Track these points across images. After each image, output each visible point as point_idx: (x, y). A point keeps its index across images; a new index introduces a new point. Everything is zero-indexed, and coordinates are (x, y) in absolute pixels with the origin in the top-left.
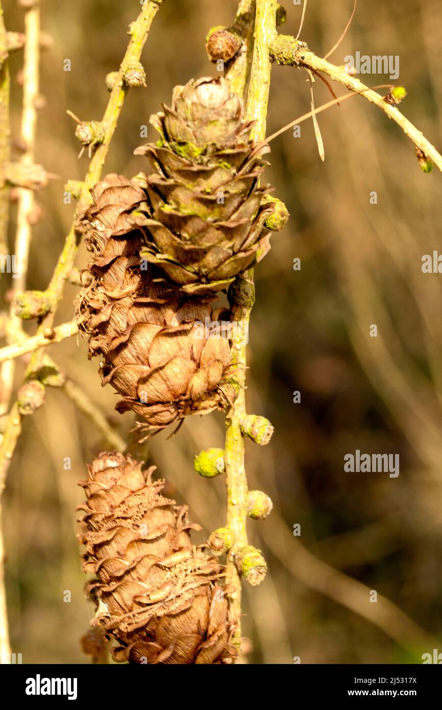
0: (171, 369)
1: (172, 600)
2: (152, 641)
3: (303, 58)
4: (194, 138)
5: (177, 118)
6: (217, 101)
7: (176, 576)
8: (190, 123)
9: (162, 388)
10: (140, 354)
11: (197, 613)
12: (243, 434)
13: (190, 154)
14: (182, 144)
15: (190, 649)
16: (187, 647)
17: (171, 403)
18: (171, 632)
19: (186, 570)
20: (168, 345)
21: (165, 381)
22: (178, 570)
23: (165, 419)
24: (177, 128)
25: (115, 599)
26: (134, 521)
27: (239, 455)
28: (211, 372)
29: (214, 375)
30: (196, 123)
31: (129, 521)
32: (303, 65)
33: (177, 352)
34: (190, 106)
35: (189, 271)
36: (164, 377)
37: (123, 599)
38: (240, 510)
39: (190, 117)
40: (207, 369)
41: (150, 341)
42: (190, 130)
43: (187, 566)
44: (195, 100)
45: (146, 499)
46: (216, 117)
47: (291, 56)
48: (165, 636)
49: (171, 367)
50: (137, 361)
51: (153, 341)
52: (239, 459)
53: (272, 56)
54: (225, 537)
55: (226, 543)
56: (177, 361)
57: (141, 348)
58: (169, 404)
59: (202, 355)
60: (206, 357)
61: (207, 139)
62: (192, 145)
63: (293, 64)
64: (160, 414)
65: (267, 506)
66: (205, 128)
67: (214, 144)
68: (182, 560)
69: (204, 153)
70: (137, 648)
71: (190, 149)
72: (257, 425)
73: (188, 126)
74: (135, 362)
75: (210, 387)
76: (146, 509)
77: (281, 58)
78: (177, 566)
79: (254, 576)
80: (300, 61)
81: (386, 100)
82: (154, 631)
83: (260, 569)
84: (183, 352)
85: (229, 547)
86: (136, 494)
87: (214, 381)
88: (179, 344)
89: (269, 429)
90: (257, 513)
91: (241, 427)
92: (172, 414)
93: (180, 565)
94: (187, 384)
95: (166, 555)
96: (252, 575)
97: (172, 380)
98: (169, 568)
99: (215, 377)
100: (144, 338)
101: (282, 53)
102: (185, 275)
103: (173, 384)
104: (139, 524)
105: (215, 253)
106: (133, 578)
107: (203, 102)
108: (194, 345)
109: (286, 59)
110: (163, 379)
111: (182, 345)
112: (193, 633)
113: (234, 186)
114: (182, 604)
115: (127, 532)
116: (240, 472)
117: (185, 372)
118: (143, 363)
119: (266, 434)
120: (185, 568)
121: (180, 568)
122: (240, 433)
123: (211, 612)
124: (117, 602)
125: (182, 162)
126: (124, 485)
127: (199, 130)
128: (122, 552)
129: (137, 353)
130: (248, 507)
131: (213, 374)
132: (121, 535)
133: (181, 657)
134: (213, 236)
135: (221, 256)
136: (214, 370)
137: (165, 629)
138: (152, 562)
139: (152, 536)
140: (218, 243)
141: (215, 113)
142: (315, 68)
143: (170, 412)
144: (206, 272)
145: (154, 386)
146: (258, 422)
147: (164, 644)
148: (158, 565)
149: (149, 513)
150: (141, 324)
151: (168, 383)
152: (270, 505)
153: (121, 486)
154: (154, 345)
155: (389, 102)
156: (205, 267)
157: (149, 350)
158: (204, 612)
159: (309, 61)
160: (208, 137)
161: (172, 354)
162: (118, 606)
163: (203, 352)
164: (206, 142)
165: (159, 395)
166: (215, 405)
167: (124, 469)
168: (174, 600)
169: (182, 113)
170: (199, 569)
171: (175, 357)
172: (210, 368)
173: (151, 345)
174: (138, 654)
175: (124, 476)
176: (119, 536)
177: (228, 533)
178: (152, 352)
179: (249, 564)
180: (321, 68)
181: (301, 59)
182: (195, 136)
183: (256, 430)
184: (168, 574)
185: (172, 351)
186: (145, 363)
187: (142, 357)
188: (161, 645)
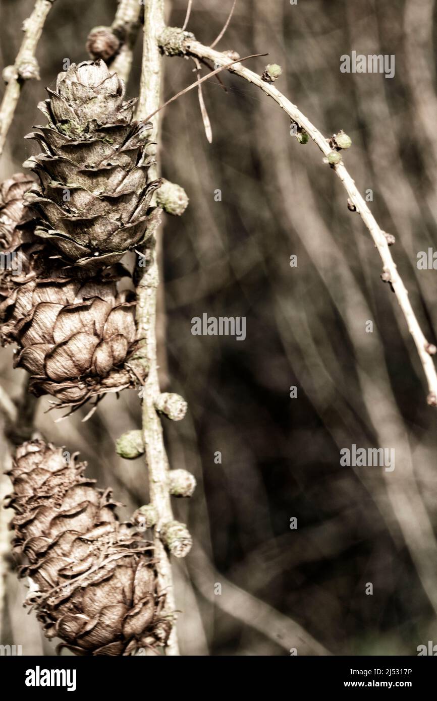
0: (75, 345)
1: (95, 571)
2: (80, 613)
3: (189, 47)
4: (76, 117)
5: (59, 99)
6: (96, 81)
7: (99, 549)
8: (72, 103)
9: (68, 364)
10: (46, 333)
11: (122, 583)
12: (158, 412)
13: (73, 131)
14: (64, 122)
15: (116, 617)
16: (114, 617)
17: (79, 378)
18: (97, 602)
19: (108, 543)
20: (71, 322)
21: (71, 357)
22: (100, 543)
23: (76, 395)
24: (61, 109)
25: (43, 577)
26: (56, 500)
27: (155, 433)
28: (115, 347)
29: (118, 350)
30: (77, 102)
31: (51, 500)
32: (189, 53)
33: (80, 329)
34: (70, 87)
35: (81, 245)
36: (69, 352)
37: (50, 575)
38: (161, 487)
39: (71, 97)
40: (110, 343)
41: (55, 320)
42: (72, 109)
43: (109, 539)
44: (75, 80)
45: (67, 479)
46: (95, 95)
47: (177, 46)
48: (91, 606)
49: (76, 343)
50: (44, 341)
51: (57, 319)
52: (156, 437)
53: (161, 47)
54: (148, 513)
55: (149, 518)
56: (81, 337)
57: (46, 328)
58: (76, 380)
59: (105, 330)
60: (108, 332)
61: (88, 117)
62: (75, 123)
63: (180, 54)
64: (69, 390)
65: (188, 483)
66: (85, 105)
67: (94, 120)
68: (104, 534)
69: (86, 130)
70: (66, 621)
71: (73, 126)
72: (170, 402)
73: (70, 106)
74: (43, 342)
75: (116, 361)
76: (67, 488)
77: (169, 49)
78: (99, 539)
79: (179, 548)
80: (187, 51)
81: (264, 79)
82: (80, 603)
83: (184, 541)
84: (87, 329)
85: (153, 523)
86: (55, 474)
87: (119, 355)
88: (81, 321)
89: (181, 404)
90: (180, 490)
91: (155, 405)
92: (81, 390)
93: (102, 539)
94: (92, 358)
95: (88, 530)
96: (176, 547)
97: (77, 356)
98: (92, 541)
99: (119, 351)
100: (47, 317)
101: (169, 43)
102: (77, 249)
103: (78, 359)
104: (60, 502)
105: (103, 225)
106: (57, 554)
107: (82, 82)
108: (97, 322)
109: (173, 49)
110: (68, 355)
111: (85, 322)
112: (119, 602)
113: (117, 159)
114: (105, 573)
115: (50, 511)
116: (158, 450)
117: (89, 347)
118: (49, 343)
119: (178, 410)
120: (107, 541)
121: (103, 541)
122: (154, 412)
123: (136, 582)
124: (45, 579)
125: (65, 139)
126: (45, 468)
127: (80, 108)
128: (47, 532)
129: (43, 332)
130: (170, 484)
131: (117, 348)
132: (44, 515)
133: (108, 626)
134: (100, 208)
135: (109, 228)
136: (117, 344)
137: (90, 599)
138: (74, 537)
139: (73, 512)
140: (105, 215)
141: (94, 92)
142: (200, 55)
143: (79, 388)
144: (96, 245)
145: (60, 363)
146: (170, 398)
147: (92, 615)
148: (80, 539)
149: (70, 492)
150: (44, 304)
151: (74, 359)
152: (193, 482)
153: (43, 469)
154: (58, 323)
155: (266, 79)
156: (95, 239)
157: (53, 328)
158: (129, 582)
159: (195, 50)
160: (89, 114)
161: (75, 331)
162: (47, 584)
163: (105, 327)
164: (87, 119)
165: (66, 371)
166: (126, 383)
167: (45, 453)
168: (97, 572)
169: (64, 94)
170: (121, 541)
171: (79, 333)
172: (112, 342)
173: (55, 323)
174: (68, 628)
175: (45, 460)
176: (43, 516)
177: (151, 510)
178: (56, 330)
179: (173, 536)
180: (205, 55)
181: (187, 48)
182: (77, 114)
183: (169, 406)
184: (91, 548)
185: (76, 328)
186: (51, 341)
187: (48, 336)
188: (88, 616)
